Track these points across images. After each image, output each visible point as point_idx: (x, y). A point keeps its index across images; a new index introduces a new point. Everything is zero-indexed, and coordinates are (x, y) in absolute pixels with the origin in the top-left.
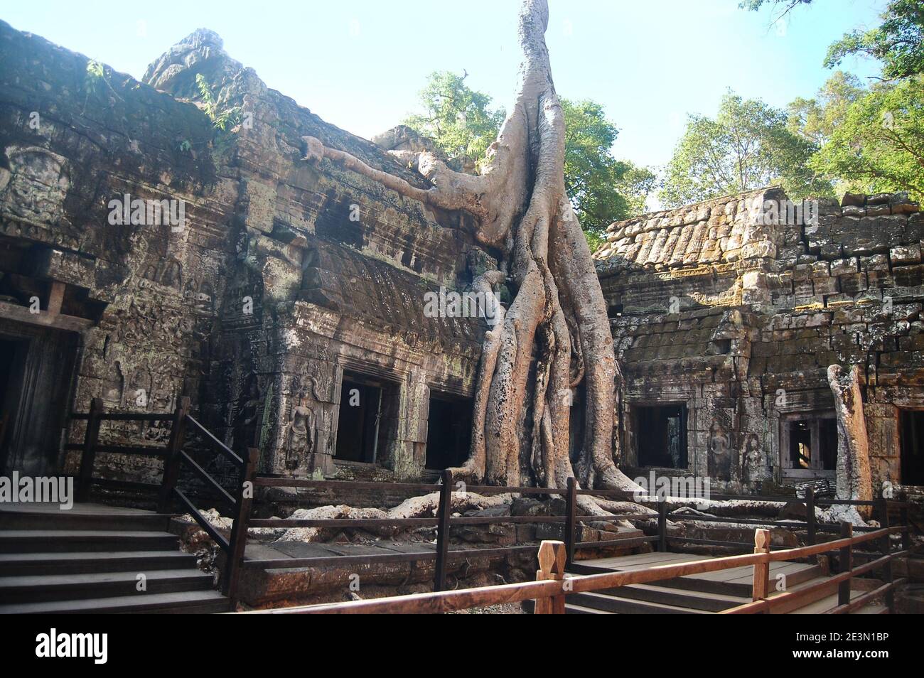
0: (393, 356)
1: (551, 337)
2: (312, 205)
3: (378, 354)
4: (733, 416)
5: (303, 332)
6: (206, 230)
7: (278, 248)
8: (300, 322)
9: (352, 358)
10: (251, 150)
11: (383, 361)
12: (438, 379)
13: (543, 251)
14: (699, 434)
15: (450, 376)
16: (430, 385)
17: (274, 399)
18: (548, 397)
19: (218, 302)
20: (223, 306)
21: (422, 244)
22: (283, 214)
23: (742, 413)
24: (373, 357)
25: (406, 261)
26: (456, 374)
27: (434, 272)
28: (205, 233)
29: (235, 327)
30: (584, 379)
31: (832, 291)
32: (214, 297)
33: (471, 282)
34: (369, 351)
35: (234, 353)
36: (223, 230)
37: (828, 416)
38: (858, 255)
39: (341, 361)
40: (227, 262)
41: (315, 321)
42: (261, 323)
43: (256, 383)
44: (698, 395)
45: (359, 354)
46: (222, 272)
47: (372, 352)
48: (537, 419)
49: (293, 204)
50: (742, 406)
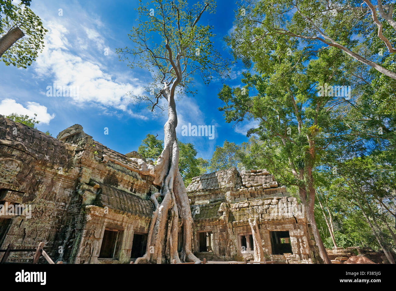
0: (123, 221)
1: (173, 212)
2: (103, 175)
3: (118, 221)
4: (225, 235)
5: (93, 215)
6: (67, 183)
7: (90, 188)
8: (92, 212)
9: (109, 223)
10: (85, 159)
11: (119, 223)
12: (137, 228)
13: (171, 187)
14: (216, 241)
15: (141, 226)
16: (134, 230)
17: (80, 238)
18: (171, 231)
19: (67, 206)
20: (69, 207)
21: (137, 185)
22: (94, 177)
23: (227, 233)
24: (116, 222)
25: (131, 190)
26: (143, 226)
27: (140, 193)
28: (66, 183)
29: (72, 213)
30: (183, 224)
31: (249, 196)
32: (66, 204)
33: (151, 196)
34: (114, 220)
35: (70, 222)
36: (73, 182)
37: (250, 234)
38: (255, 186)
39: (105, 224)
40: (72, 193)
41: (97, 211)
42: (80, 212)
43: (75, 233)
44: (215, 228)
45: (111, 221)
46: (70, 196)
47: (115, 220)
48: (168, 239)
49: (97, 174)
50: (227, 232)
